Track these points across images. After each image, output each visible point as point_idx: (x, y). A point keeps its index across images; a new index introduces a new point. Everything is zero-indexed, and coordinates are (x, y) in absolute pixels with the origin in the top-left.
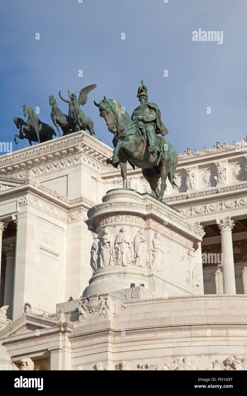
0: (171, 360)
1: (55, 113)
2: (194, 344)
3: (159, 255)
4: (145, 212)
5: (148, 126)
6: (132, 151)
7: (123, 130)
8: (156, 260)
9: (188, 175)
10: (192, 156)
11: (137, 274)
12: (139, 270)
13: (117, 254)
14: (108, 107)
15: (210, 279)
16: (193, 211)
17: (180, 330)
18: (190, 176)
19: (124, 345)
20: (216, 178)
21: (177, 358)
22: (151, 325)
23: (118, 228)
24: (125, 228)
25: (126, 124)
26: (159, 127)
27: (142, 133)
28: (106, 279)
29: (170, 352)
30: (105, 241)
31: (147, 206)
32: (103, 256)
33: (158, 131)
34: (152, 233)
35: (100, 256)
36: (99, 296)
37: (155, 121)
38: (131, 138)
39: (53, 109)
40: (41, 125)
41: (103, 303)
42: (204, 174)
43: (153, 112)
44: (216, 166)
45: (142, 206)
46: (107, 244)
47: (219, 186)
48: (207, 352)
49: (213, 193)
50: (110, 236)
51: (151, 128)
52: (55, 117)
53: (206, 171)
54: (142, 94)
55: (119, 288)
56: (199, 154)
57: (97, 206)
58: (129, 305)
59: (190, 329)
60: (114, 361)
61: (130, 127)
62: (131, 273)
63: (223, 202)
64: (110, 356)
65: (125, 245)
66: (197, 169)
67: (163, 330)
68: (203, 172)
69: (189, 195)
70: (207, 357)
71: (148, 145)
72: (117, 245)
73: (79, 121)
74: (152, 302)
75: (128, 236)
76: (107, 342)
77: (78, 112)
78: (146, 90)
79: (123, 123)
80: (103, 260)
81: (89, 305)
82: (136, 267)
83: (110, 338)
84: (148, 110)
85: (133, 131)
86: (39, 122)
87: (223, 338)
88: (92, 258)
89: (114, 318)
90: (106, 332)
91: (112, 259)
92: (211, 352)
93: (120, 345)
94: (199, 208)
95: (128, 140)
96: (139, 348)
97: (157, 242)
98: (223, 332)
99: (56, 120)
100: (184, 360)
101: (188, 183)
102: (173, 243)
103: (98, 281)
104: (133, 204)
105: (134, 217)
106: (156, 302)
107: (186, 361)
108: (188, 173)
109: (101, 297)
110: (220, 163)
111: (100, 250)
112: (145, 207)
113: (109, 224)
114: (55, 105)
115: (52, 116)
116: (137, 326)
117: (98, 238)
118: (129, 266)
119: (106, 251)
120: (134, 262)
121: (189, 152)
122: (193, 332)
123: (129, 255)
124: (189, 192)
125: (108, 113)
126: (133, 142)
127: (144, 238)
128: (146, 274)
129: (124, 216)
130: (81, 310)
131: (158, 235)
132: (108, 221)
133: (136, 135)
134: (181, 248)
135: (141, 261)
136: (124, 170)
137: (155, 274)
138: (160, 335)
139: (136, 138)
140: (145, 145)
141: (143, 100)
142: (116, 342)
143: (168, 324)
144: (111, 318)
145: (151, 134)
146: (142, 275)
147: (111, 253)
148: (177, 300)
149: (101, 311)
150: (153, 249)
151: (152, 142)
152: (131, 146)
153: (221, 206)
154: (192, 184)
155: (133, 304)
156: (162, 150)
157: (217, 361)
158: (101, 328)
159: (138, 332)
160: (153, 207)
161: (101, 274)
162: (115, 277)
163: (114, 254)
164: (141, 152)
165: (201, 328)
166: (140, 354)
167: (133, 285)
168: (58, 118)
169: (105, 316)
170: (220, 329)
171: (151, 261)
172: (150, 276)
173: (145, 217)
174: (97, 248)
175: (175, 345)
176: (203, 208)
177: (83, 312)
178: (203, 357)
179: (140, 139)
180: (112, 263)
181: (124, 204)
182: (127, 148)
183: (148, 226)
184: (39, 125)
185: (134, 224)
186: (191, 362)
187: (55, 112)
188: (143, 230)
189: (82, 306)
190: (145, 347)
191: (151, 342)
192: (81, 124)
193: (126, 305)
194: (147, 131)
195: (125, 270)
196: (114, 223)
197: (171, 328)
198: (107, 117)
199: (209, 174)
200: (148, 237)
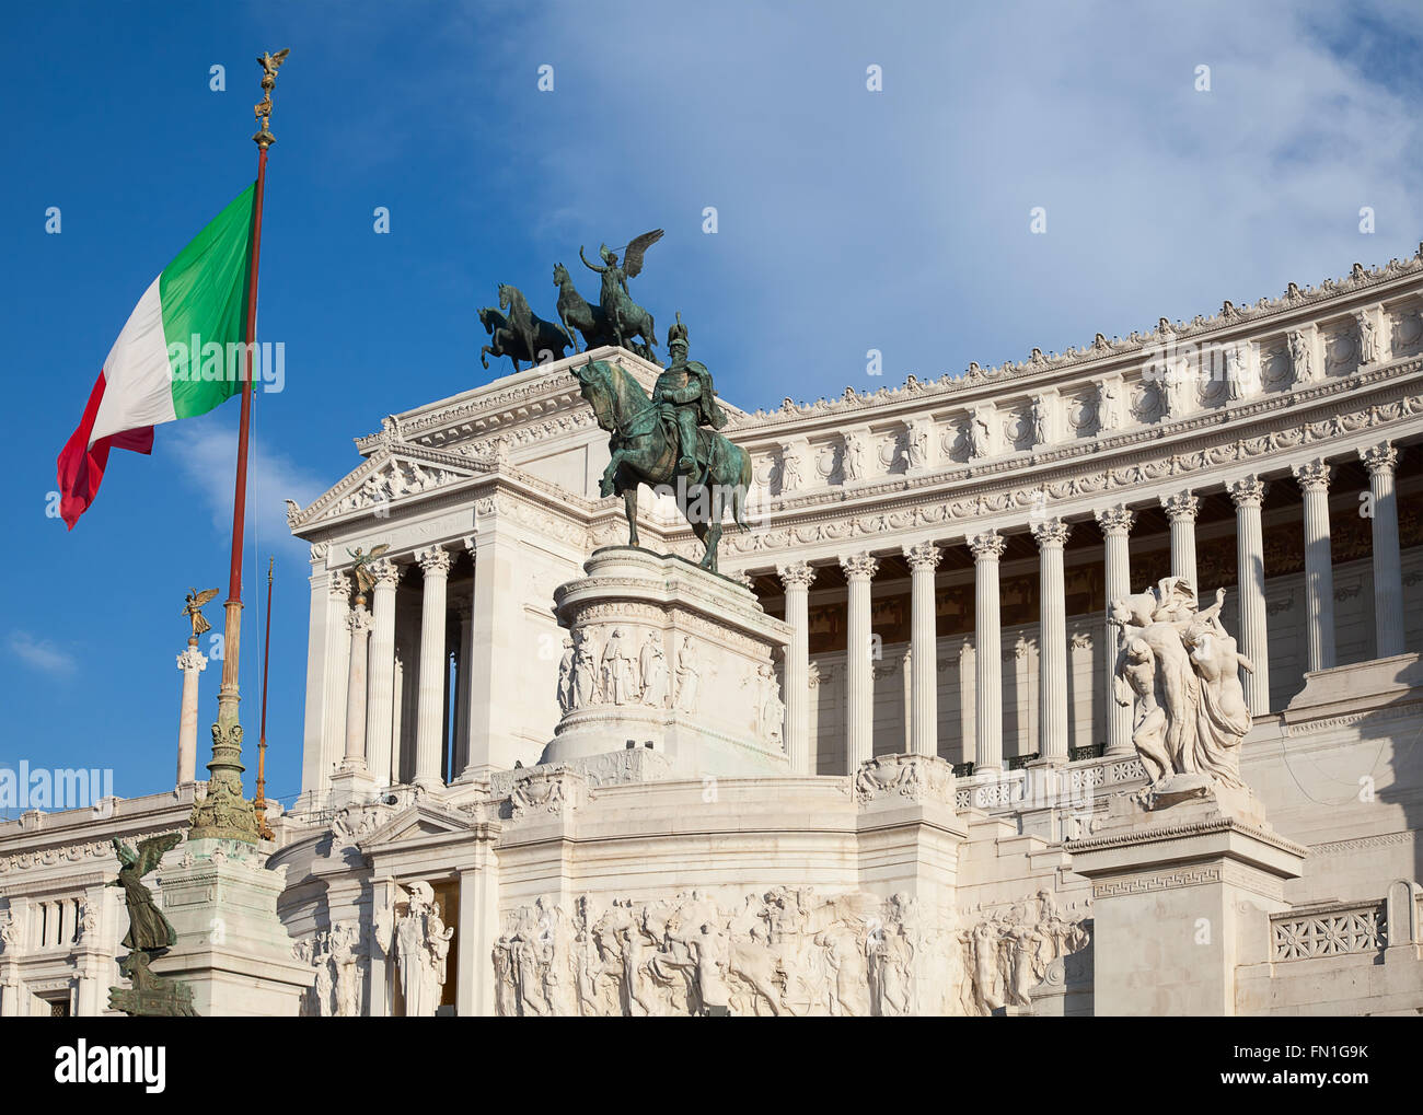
0: (673, 892)
1: (567, 302)
2: (715, 865)
3: (690, 681)
4: (665, 597)
5: (683, 413)
6: (645, 468)
7: (629, 425)
8: (683, 693)
9: (847, 447)
10: (857, 405)
11: (643, 720)
12: (650, 713)
13: (605, 680)
14: (597, 379)
15: (895, 668)
16: (856, 527)
17: (692, 840)
18: (850, 449)
19: (589, 864)
20: (905, 454)
21: (683, 889)
22: (638, 831)
23: (610, 629)
24: (622, 629)
25: (634, 412)
26: (707, 414)
27: (669, 430)
28: (583, 729)
29: (672, 879)
30: (583, 655)
31: (667, 585)
32: (578, 686)
33: (702, 419)
34: (679, 637)
35: (574, 684)
36: (548, 776)
37: (699, 401)
38: (644, 440)
39: (562, 294)
40: (538, 326)
41: (555, 790)
42: (883, 444)
43: (696, 382)
44: (907, 429)
45: (658, 585)
46: (587, 662)
47: (911, 474)
48: (737, 879)
49: (897, 490)
50: (593, 646)
51: (688, 417)
52: (566, 312)
53: (887, 439)
54: (675, 342)
55: (606, 748)
56: (872, 401)
57: (569, 585)
58: (603, 793)
59: (709, 840)
60: (572, 892)
61: (643, 417)
62: (631, 719)
63: (919, 508)
64: (566, 884)
65: (620, 663)
66: (868, 434)
67: (660, 840)
68: (882, 439)
69: (848, 494)
70: (738, 887)
71: (680, 454)
72: (606, 664)
73: (618, 320)
74: (644, 789)
75: (628, 646)
76: (560, 860)
77: (617, 300)
78: (685, 333)
79: (629, 411)
80: (579, 692)
81: (529, 791)
82: (642, 705)
83: (565, 853)
84: (685, 377)
85: (648, 427)
86: (534, 320)
87: (768, 855)
88: (560, 686)
89: (575, 816)
90: (558, 842)
91: (596, 690)
92: (743, 880)
93: (583, 865)
94: (869, 520)
95: (637, 446)
96: (618, 870)
97: (687, 655)
98: (768, 844)
99: (568, 317)
100: (694, 893)
101: (846, 465)
102: (725, 652)
103: (568, 733)
104: (638, 582)
105: (642, 606)
106: (650, 789)
107: (698, 896)
108: (848, 442)
109: (550, 778)
110: (915, 423)
111: (574, 671)
112: (664, 587)
113: (592, 620)
114: (566, 285)
115: (561, 307)
116: (615, 832)
117: (573, 647)
118: (629, 705)
119: (584, 675)
120: (639, 697)
121: (851, 396)
122: (715, 844)
123: (629, 682)
124: (848, 485)
125: (596, 391)
126: (646, 449)
127: (661, 650)
128: (663, 719)
129: (622, 605)
130: (516, 800)
131: (692, 640)
132: (591, 614)
133: (655, 435)
134: (744, 661)
135: (654, 694)
136: (630, 504)
137: (678, 719)
138: (655, 849)
139: (654, 442)
140: (675, 452)
141: (677, 354)
142: (577, 859)
143: (668, 830)
144: (568, 818)
145: (687, 431)
146: (654, 722)
147: (595, 678)
148: (690, 786)
149: (550, 803)
150: (680, 670)
151: (688, 448)
152: (643, 458)
153: (913, 518)
154: (855, 467)
155: (610, 793)
156: (710, 462)
157: (753, 895)
158: (548, 835)
159: (616, 844)
160: (680, 586)
161: (575, 719)
162: (600, 727)
163: (600, 681)
164: (666, 469)
165: (728, 838)
166: (620, 882)
167: (630, 745)
168: (573, 313)
169: (557, 812)
170: (762, 838)
171: (675, 693)
172: (669, 723)
173: (666, 607)
174: (569, 668)
175: (681, 867)
176: (876, 522)
177: (519, 802)
178: (730, 888)
179: (664, 442)
180: (596, 698)
181: (621, 581)
182: (635, 462)
183: (670, 625)
184: (534, 325)
185: (641, 620)
186: (708, 897)
187: (566, 299)
188: (659, 633)
189: (518, 793)
190: (627, 870)
191: (638, 861)
192: (622, 326)
193: (596, 794)
194: (678, 424)
195: (620, 713)
196: (602, 619)
197: (675, 836)
198: (595, 399)
199: (892, 445)
200: (669, 645)
